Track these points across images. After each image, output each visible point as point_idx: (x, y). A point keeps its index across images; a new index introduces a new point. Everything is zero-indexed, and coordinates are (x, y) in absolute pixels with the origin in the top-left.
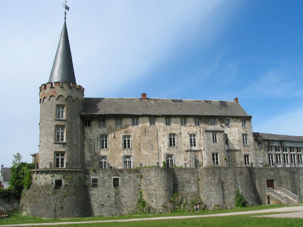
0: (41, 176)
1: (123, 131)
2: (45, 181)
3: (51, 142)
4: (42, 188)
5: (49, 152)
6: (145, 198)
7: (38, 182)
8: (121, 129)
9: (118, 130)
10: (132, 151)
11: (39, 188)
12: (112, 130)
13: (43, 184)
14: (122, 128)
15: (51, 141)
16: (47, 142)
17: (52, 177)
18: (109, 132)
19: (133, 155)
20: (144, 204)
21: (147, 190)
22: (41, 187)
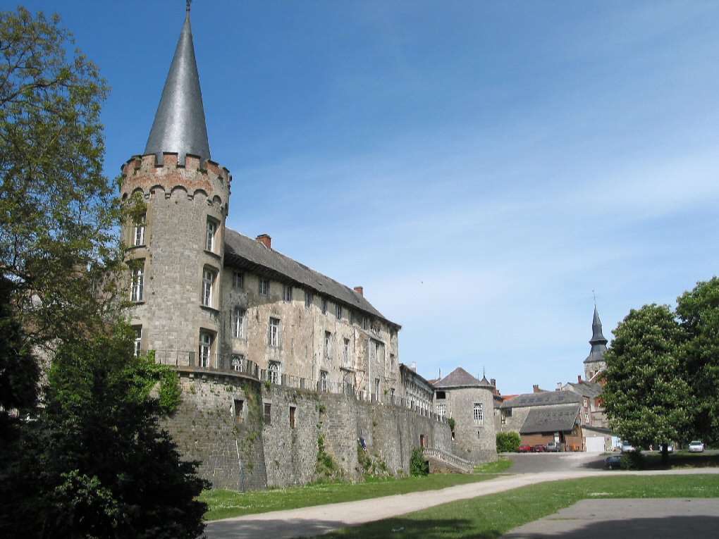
0: (206, 387)
1: (270, 306)
2: (216, 401)
3: (193, 302)
4: (211, 417)
5: (187, 325)
6: (330, 451)
7: (198, 399)
8: (266, 303)
9: (263, 304)
10: (282, 352)
11: (203, 416)
12: (253, 300)
13: (211, 406)
14: (269, 301)
15: (193, 299)
16: (184, 301)
17: (227, 390)
18: (249, 304)
19: (283, 361)
20: (328, 462)
21: (335, 436)
22: (208, 413)
